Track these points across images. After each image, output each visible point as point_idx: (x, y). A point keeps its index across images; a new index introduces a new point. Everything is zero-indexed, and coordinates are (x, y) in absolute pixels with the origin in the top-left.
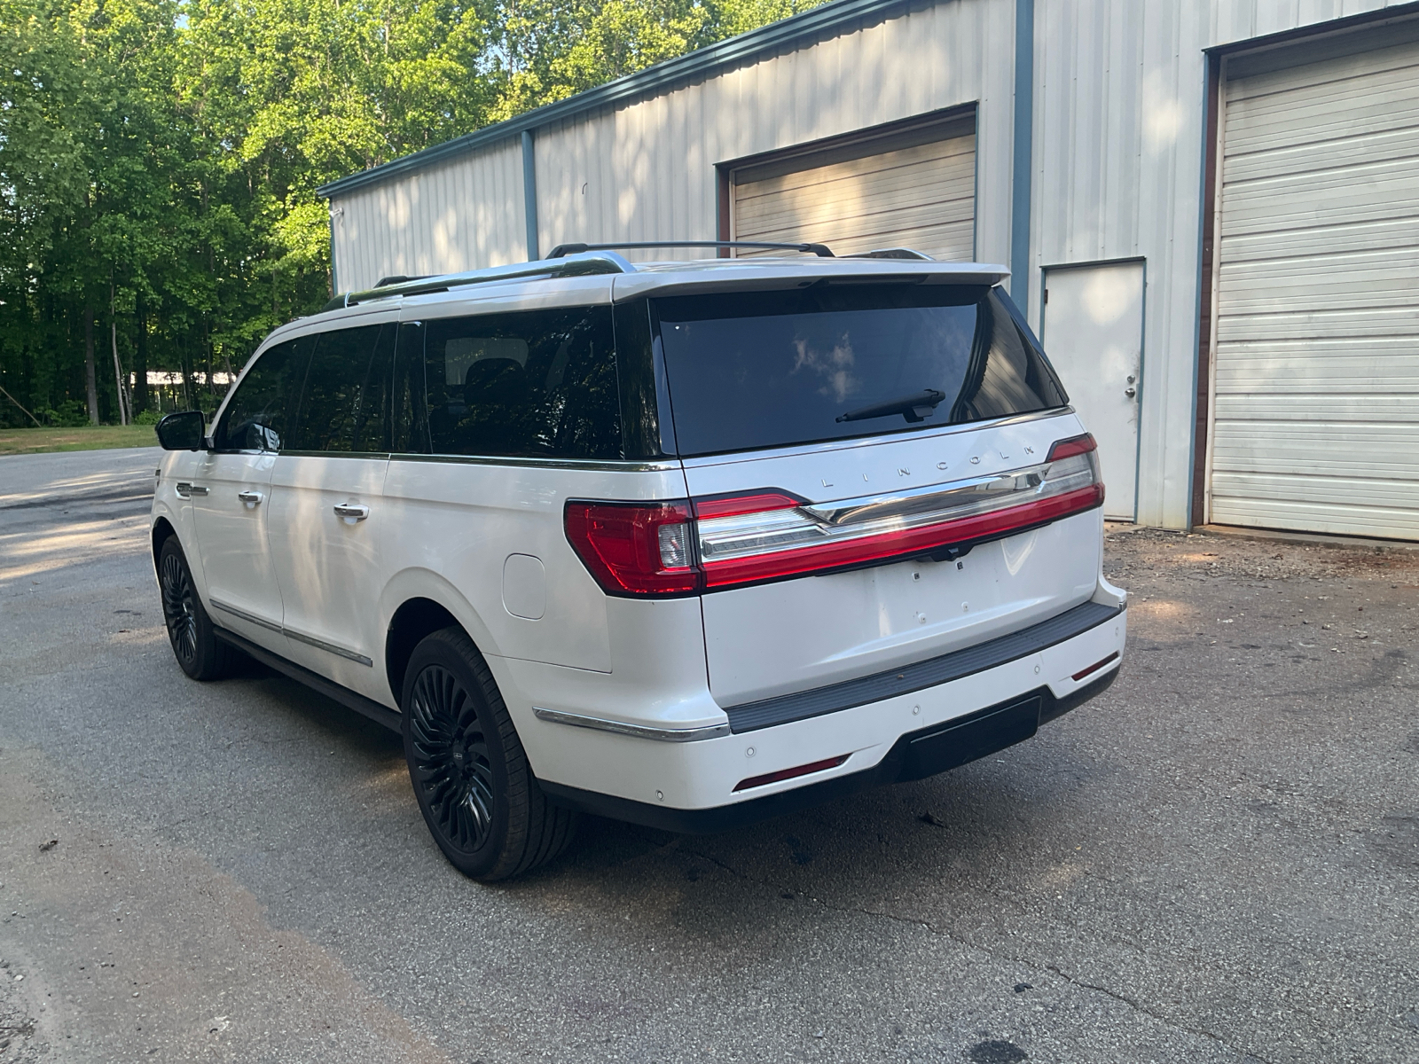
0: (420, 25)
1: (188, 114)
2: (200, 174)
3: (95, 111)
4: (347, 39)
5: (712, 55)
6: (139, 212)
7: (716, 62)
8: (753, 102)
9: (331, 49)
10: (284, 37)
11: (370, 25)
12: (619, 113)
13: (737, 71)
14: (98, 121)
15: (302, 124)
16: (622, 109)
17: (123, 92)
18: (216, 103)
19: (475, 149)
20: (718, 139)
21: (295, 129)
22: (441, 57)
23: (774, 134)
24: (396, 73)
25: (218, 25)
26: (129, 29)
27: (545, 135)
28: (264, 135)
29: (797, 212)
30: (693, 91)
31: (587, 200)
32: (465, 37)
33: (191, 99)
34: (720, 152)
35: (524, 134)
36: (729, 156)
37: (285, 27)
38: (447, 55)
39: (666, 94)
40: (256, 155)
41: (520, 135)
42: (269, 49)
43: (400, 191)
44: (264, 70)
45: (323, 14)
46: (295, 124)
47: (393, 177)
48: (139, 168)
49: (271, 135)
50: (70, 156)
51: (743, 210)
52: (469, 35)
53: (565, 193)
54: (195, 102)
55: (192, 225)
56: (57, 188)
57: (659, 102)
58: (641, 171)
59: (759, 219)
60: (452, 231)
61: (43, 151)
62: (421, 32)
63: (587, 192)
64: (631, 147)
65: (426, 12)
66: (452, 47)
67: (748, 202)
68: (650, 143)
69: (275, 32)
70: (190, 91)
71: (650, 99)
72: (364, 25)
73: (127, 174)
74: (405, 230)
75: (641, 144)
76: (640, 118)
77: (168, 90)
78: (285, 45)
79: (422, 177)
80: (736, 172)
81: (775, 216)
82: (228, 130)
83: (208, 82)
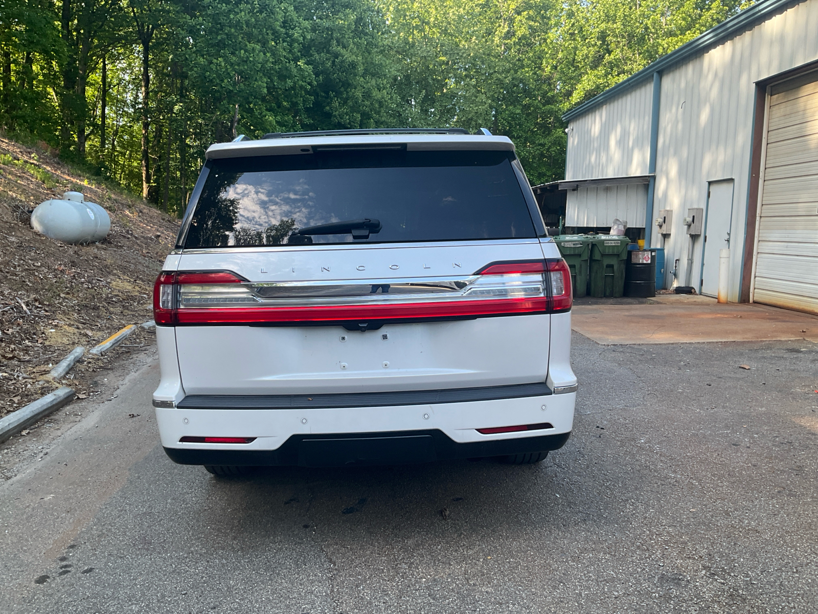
0: (684, 15)
1: (548, 80)
2: (551, 112)
3: (500, 82)
4: (637, 29)
5: (757, 9)
6: (516, 135)
7: (759, 14)
8: (782, 39)
9: (629, 35)
10: (602, 32)
11: (652, 19)
12: (706, 55)
13: (774, 17)
14: (502, 88)
15: (605, 80)
16: (708, 52)
17: (516, 71)
18: (563, 72)
19: (632, 86)
20: (759, 65)
21: (601, 84)
22: (695, 33)
23: (792, 59)
24: (666, 46)
25: (570, 29)
26: (524, 37)
27: (668, 73)
28: (584, 89)
29: (808, 111)
30: (748, 34)
31: (684, 113)
32: (712, 18)
33: (550, 72)
34: (759, 74)
35: (655, 75)
36: (764, 76)
37: (603, 26)
38: (698, 31)
39: (732, 39)
40: (579, 100)
41: (653, 76)
42: (592, 40)
43: (597, 114)
44: (589, 52)
45: (625, 15)
46: (601, 81)
47: (595, 107)
48: (518, 111)
49: (588, 88)
50: (484, 107)
51: (774, 112)
52: (715, 17)
53: (674, 110)
54: (553, 74)
55: (542, 141)
56: (476, 124)
57: (729, 44)
58: (714, 93)
59: (783, 118)
60: (618, 138)
61: (471, 106)
62: (684, 19)
63: (685, 107)
64: (710, 77)
65: (688, 6)
66: (703, 26)
67: (777, 106)
68: (720, 74)
69: (598, 30)
70: (550, 68)
71: (723, 44)
72: (649, 20)
73: (512, 115)
74: (597, 138)
75: (716, 74)
76: (718, 56)
77: (540, 68)
78: (603, 36)
79: (608, 105)
80: (772, 87)
81: (793, 115)
82: (566, 87)
83: (560, 62)
